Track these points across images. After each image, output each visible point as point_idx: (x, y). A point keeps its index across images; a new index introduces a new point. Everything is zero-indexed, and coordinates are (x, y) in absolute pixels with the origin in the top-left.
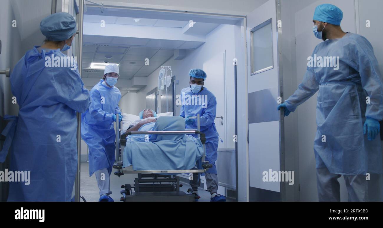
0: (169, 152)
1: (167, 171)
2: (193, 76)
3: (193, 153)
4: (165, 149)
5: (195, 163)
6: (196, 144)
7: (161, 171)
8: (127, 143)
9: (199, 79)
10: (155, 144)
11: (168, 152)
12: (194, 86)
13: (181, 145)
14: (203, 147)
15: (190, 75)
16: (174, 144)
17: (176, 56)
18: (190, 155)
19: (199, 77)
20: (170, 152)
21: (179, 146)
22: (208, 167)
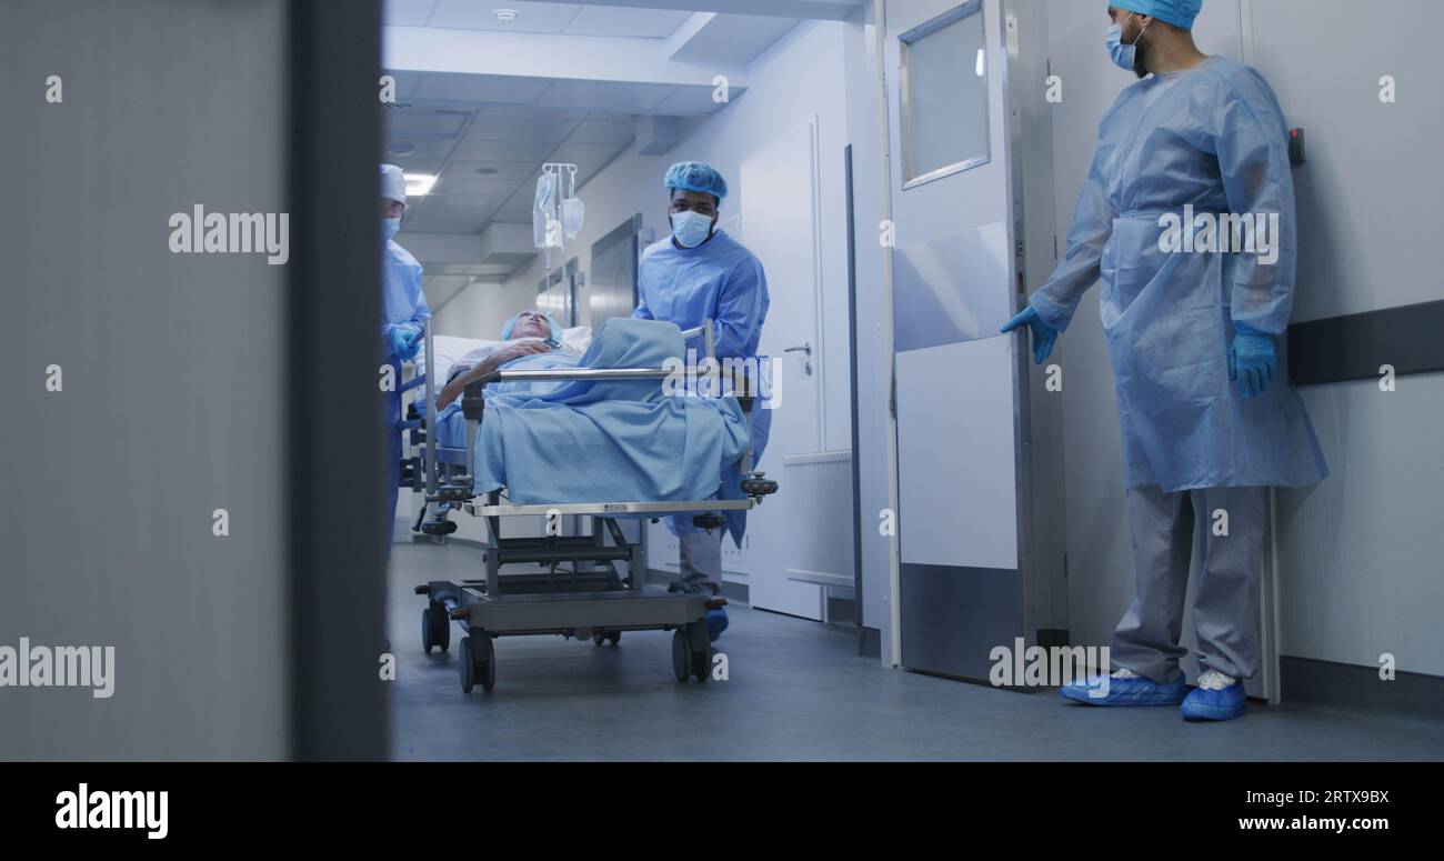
0: (630, 440)
1: (625, 507)
2: (681, 184)
3: (713, 443)
4: (619, 429)
5: (719, 478)
6: (722, 413)
7: (606, 506)
8: (485, 411)
9: (701, 194)
10: (582, 414)
11: (628, 440)
12: (683, 218)
13: (671, 418)
14: (745, 420)
15: (671, 182)
16: (647, 412)
17: (642, 143)
18: (700, 449)
19: (702, 189)
20: (635, 441)
21: (661, 423)
22: (761, 491)
